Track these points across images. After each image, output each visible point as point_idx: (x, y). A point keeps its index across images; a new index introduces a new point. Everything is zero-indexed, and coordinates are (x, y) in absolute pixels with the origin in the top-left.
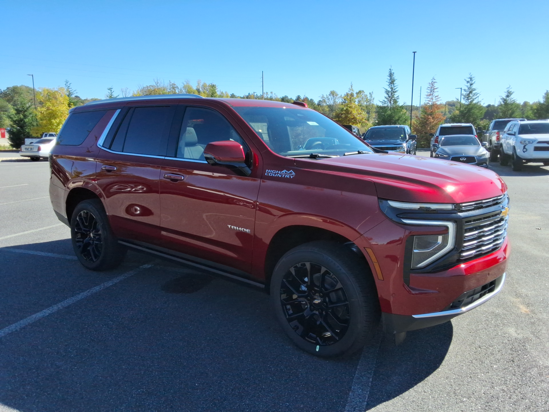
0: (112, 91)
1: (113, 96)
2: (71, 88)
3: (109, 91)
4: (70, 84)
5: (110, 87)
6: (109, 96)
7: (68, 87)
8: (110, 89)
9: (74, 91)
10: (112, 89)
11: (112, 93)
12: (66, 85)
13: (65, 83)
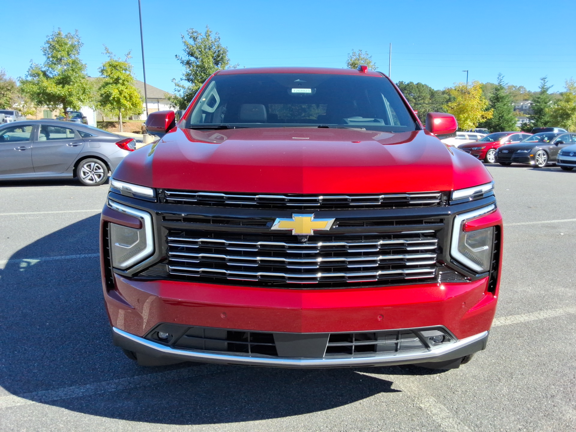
0: (546, 81)
1: (545, 87)
2: (503, 82)
3: (542, 82)
4: (503, 77)
5: (544, 76)
6: (541, 87)
7: (501, 80)
8: (543, 79)
9: (506, 84)
10: (546, 78)
11: (545, 83)
12: (498, 78)
13: (498, 76)
